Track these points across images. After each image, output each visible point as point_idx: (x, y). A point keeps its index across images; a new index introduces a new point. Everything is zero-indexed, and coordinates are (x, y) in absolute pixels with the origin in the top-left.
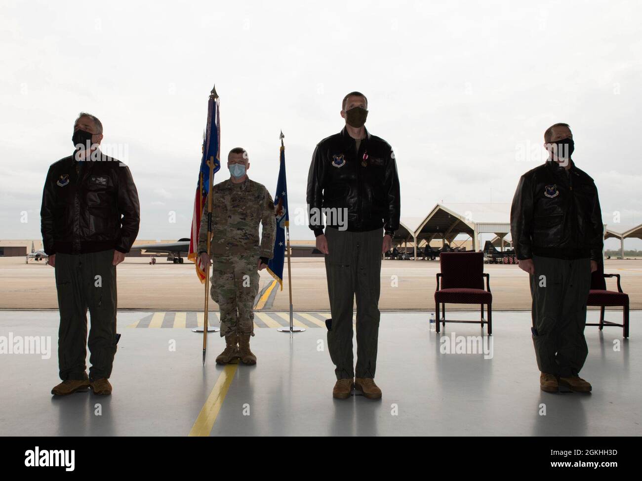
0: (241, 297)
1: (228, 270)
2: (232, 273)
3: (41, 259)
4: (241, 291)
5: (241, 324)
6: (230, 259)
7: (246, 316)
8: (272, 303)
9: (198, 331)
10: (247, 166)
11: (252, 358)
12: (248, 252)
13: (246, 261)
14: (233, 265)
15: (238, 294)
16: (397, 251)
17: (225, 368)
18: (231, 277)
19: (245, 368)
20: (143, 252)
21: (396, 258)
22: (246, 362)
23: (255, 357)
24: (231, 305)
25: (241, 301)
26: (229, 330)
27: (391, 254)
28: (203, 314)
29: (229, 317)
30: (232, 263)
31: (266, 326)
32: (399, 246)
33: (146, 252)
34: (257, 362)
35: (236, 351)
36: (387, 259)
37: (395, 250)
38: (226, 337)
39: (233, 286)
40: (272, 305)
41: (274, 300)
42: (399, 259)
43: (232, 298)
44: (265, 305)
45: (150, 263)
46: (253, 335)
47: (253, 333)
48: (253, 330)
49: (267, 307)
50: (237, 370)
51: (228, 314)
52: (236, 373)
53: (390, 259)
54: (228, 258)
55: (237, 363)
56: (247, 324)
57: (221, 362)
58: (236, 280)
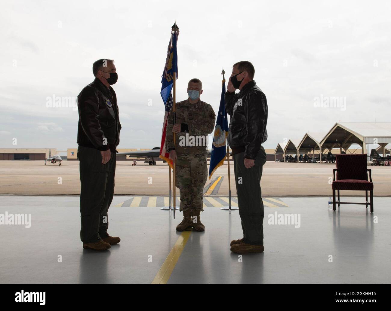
0: (195, 184)
1: (186, 165)
2: (189, 167)
3: (55, 162)
4: (195, 179)
5: (194, 202)
6: (187, 158)
7: (198, 197)
8: (218, 191)
9: (164, 209)
10: (201, 92)
11: (202, 227)
12: (200, 151)
13: (199, 159)
14: (190, 162)
15: (193, 181)
16: (307, 156)
17: (183, 233)
18: (188, 170)
19: (197, 234)
20: (128, 157)
21: (306, 162)
22: (197, 229)
23: (203, 226)
24: (188, 189)
25: (196, 186)
26: (186, 207)
27: (303, 158)
28: (168, 198)
29: (185, 198)
30: (189, 160)
31: (213, 206)
32: (309, 153)
33: (129, 157)
34: (205, 229)
35: (190, 222)
36: (301, 162)
37: (306, 155)
38: (183, 212)
39: (189, 176)
40: (217, 192)
41: (219, 189)
42: (309, 162)
43: (189, 185)
44: (212, 192)
45: (133, 165)
46: (203, 211)
47: (202, 209)
48: (202, 207)
49: (214, 193)
50: (191, 235)
51: (186, 195)
52: (190, 237)
53: (303, 162)
54: (186, 157)
55: (191, 230)
56: (198, 202)
57: (180, 229)
58: (192, 172)
